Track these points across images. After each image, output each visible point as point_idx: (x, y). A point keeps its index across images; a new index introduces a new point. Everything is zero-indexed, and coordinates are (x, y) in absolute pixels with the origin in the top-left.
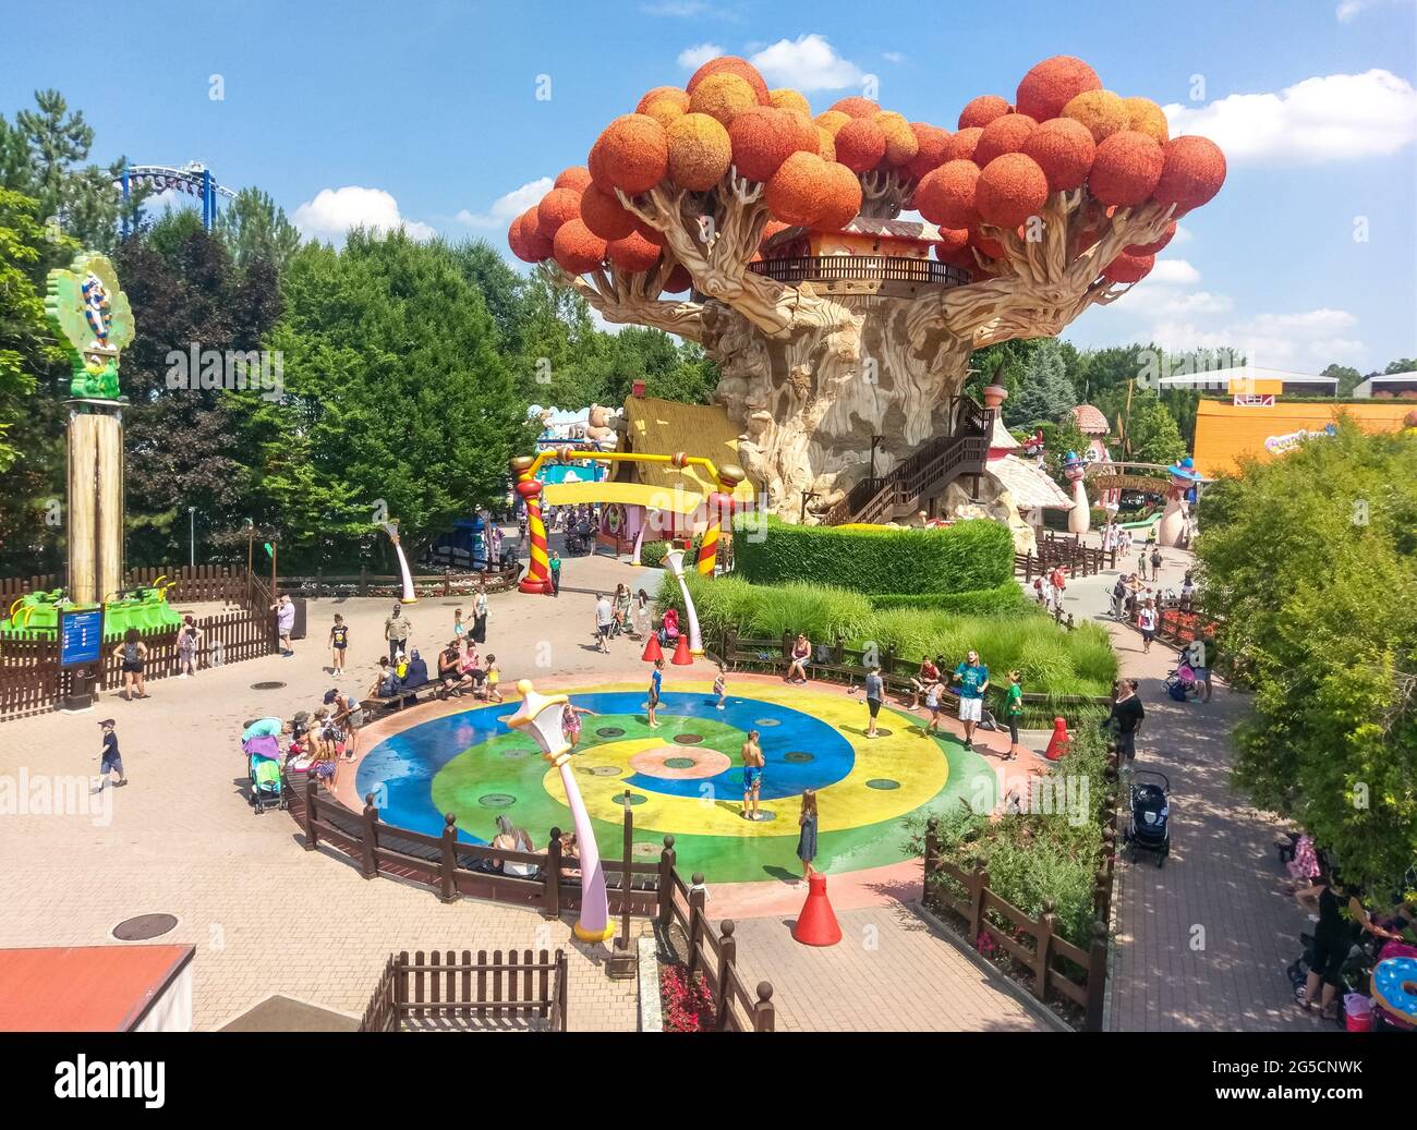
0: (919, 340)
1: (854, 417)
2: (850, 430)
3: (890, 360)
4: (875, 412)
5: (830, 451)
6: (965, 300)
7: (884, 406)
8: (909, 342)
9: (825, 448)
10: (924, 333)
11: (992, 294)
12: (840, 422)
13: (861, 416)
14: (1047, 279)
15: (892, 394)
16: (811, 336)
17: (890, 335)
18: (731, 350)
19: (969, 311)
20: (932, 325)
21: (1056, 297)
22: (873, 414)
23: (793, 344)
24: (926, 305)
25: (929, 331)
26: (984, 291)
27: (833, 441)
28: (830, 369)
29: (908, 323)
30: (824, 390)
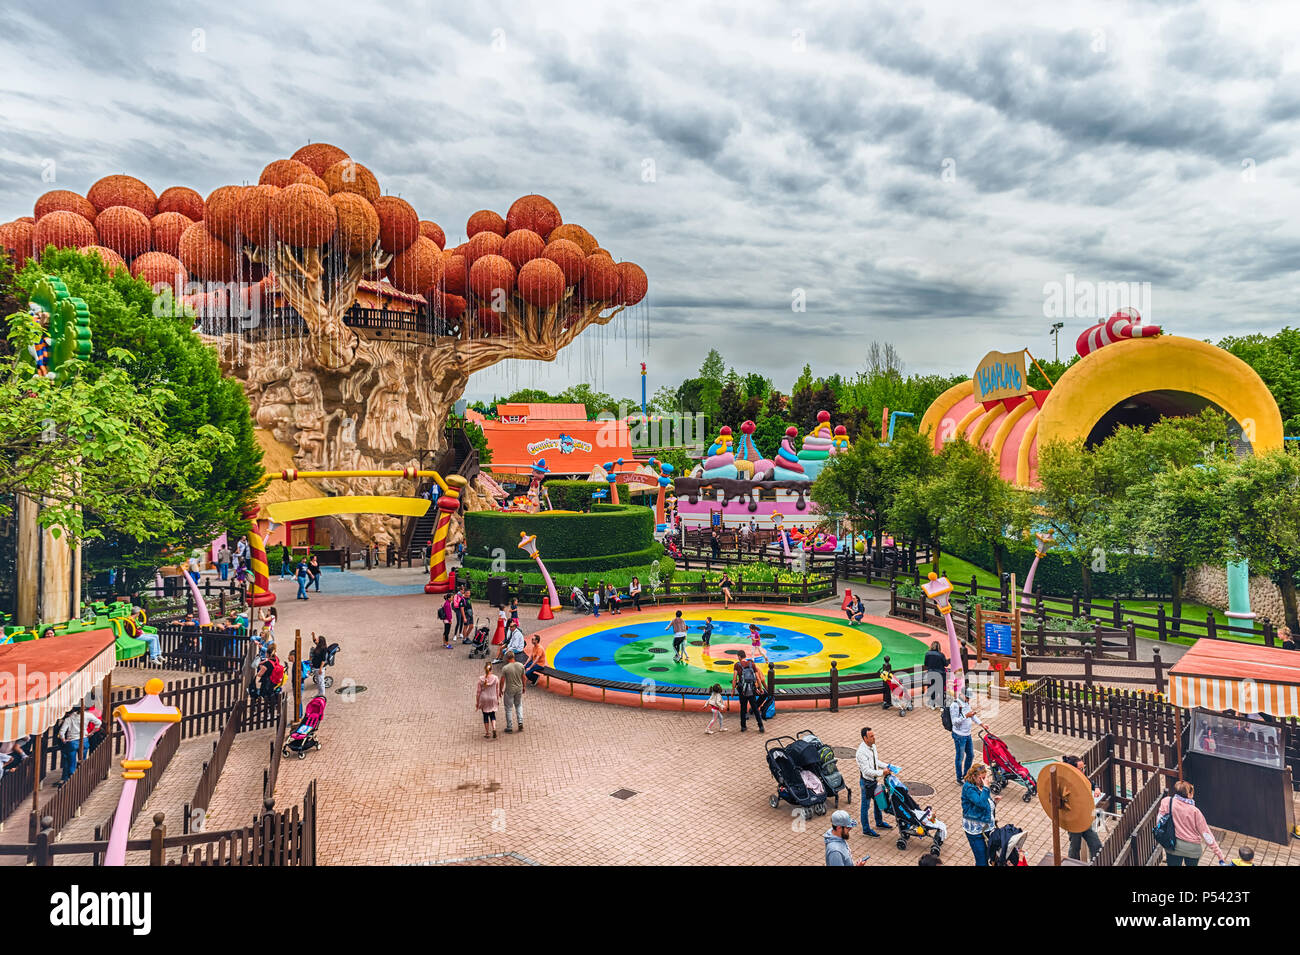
0: (439, 378)
1: (398, 436)
2: (396, 445)
3: (419, 393)
4: (412, 432)
5: (381, 464)
6: (476, 350)
7: (416, 427)
8: (433, 379)
9: (377, 462)
10: (444, 372)
11: (497, 348)
12: (387, 440)
13: (402, 435)
14: (540, 337)
15: (421, 418)
16: (364, 372)
17: (420, 372)
18: (273, 379)
19: (478, 358)
20: (450, 367)
21: (546, 353)
22: (410, 433)
23: (348, 378)
24: (444, 352)
25: (447, 371)
26: (490, 345)
27: (383, 456)
28: (378, 398)
29: (431, 364)
30: (372, 414)
